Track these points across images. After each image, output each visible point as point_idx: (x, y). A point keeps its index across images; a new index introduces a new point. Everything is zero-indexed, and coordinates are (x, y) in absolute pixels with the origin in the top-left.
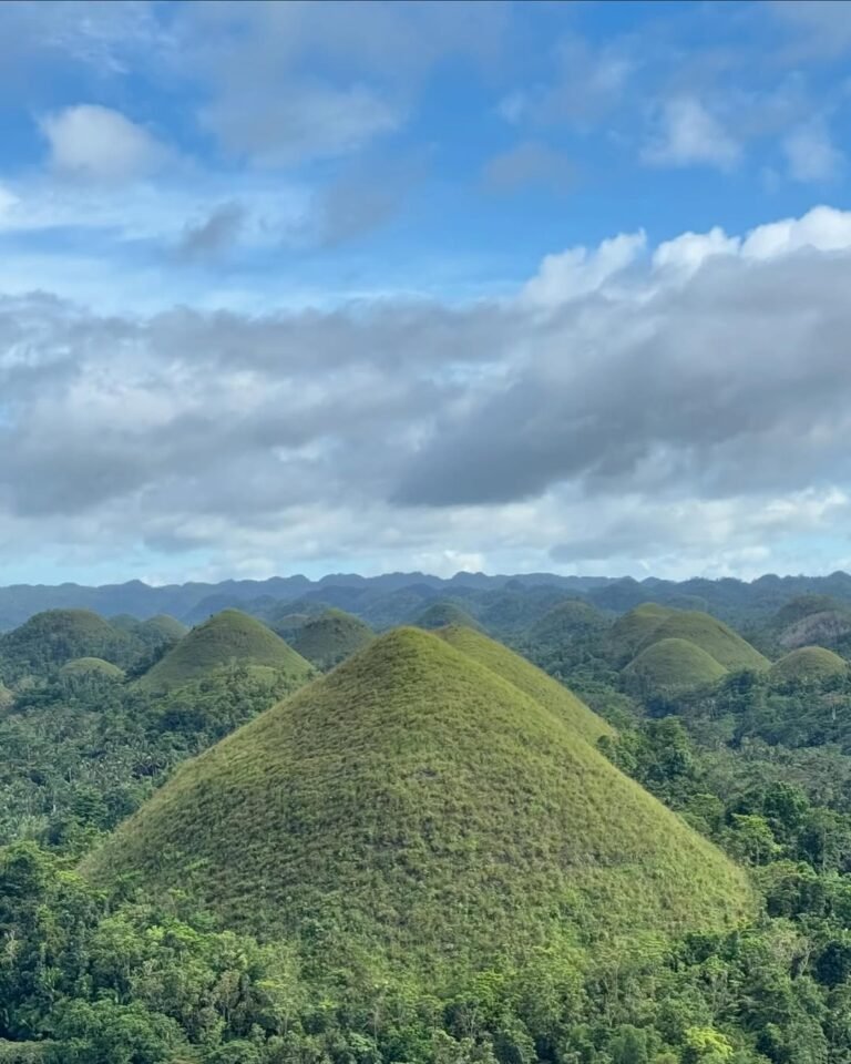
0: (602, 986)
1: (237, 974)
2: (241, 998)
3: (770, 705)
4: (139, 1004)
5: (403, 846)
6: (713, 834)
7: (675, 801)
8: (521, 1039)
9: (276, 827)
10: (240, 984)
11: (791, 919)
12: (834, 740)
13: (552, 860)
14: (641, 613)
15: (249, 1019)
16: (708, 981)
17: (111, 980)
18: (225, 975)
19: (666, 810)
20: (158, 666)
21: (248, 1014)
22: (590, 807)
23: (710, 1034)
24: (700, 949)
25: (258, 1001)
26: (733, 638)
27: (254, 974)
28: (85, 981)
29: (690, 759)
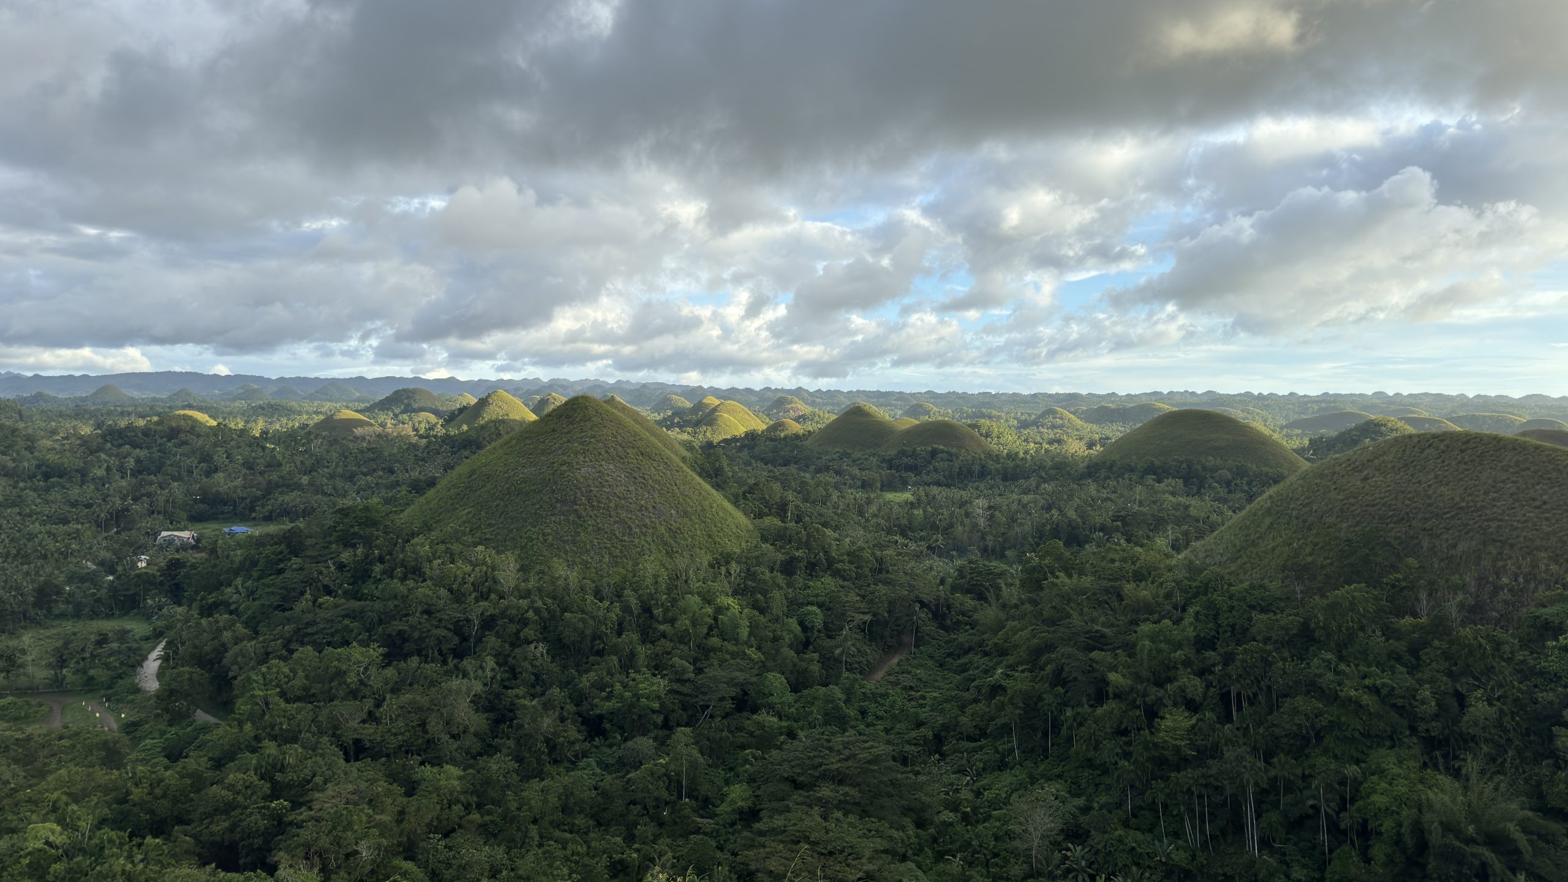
0: (676, 575)
1: (485, 568)
2: (486, 581)
3: (766, 446)
4: (429, 583)
5: (576, 504)
6: (735, 503)
7: (718, 487)
8: (633, 602)
9: (509, 493)
10: (486, 573)
11: (772, 545)
12: (795, 463)
13: (654, 514)
14: (705, 401)
15: (490, 591)
16: (730, 574)
17: (415, 571)
18: (477, 569)
19: (714, 492)
20: (459, 418)
21: (490, 589)
22: (675, 487)
23: (730, 601)
24: (728, 558)
25: (495, 582)
26: (749, 415)
27: (494, 569)
28: (399, 571)
29: (727, 469)
